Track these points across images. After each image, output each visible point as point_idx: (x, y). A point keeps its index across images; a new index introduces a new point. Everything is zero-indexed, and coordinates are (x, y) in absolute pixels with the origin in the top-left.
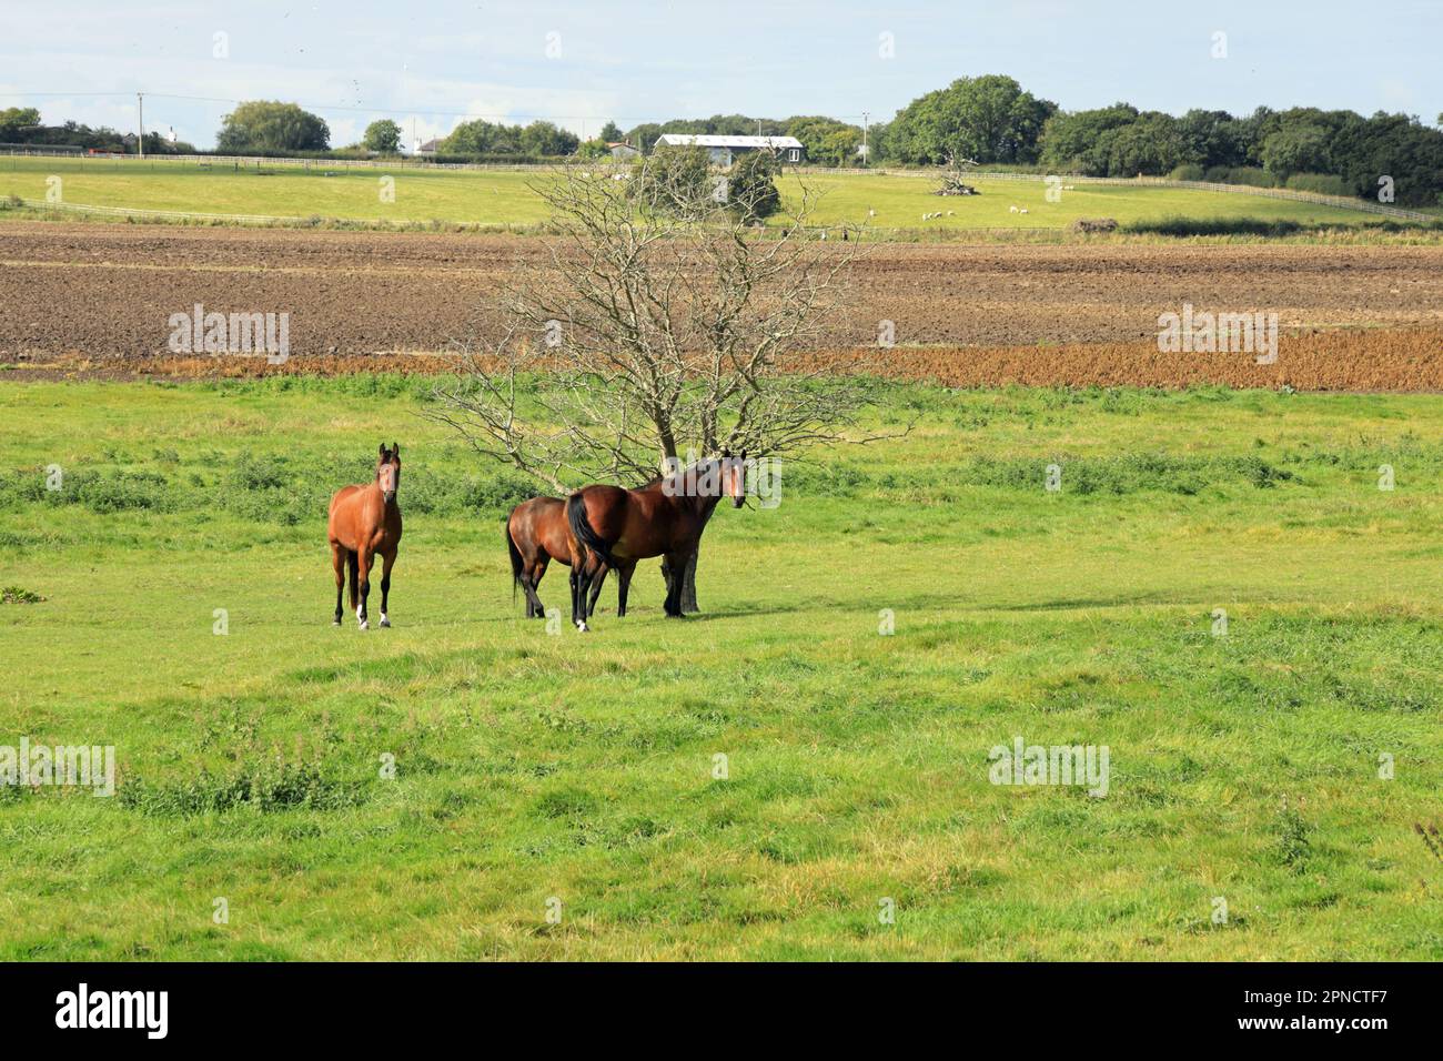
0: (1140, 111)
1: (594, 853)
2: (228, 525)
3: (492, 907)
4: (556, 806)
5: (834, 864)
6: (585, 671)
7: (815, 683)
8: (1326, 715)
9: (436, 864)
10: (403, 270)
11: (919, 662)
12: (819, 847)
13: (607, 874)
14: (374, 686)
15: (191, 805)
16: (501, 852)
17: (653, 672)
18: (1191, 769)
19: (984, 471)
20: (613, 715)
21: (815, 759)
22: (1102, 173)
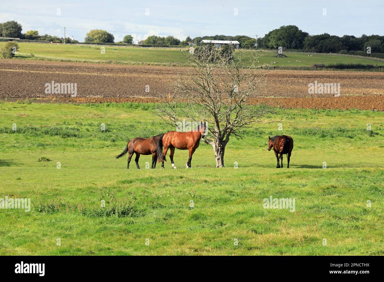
0: (331, 35)
1: (207, 230)
2: (97, 142)
3: (182, 243)
4: (196, 217)
5: (271, 235)
6: (198, 182)
7: (260, 186)
9: (166, 232)
10: (136, 75)
11: (286, 181)
12: (267, 230)
13: (211, 236)
14: (143, 185)
15: (100, 215)
16: (183, 229)
17: (216, 183)
18: (365, 212)
19: (296, 131)
20: (208, 194)
22: (320, 52)
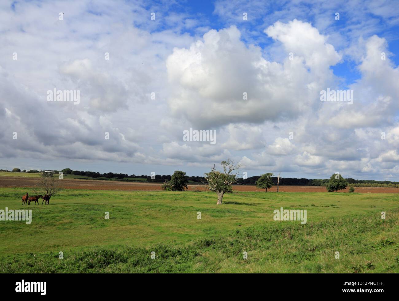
0: (78, 171)
1: (43, 221)
2: (14, 198)
3: (36, 225)
5: (61, 222)
6: (42, 208)
7: (59, 209)
8: (93, 211)
10: (26, 180)
11: (65, 207)
12: (60, 220)
13: (45, 222)
16: (37, 221)
17: (47, 208)
18: (85, 215)
19: (68, 195)
20: (44, 211)
21: (59, 214)
22: (75, 175)
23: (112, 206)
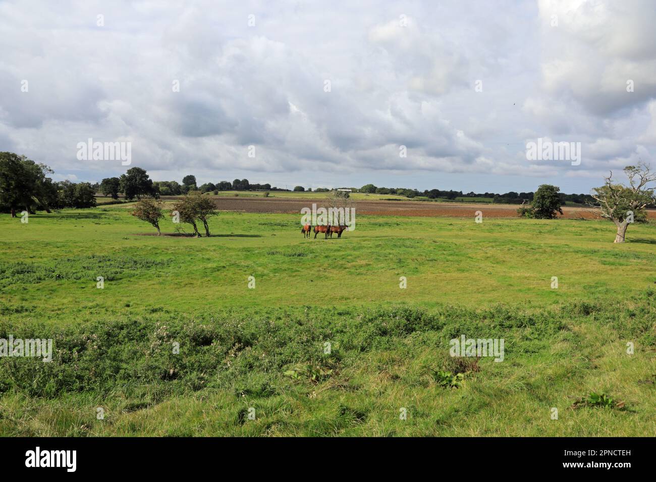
1: (330, 261)
2: (294, 228)
3: (319, 267)
4: (326, 257)
5: (354, 263)
7: (353, 245)
8: (403, 248)
9: (314, 262)
11: (363, 243)
12: (353, 261)
13: (331, 264)
14: (308, 245)
15: (290, 256)
16: (321, 261)
18: (390, 254)
19: (370, 224)
20: (332, 248)
21: (353, 252)
22: (381, 194)
23: (434, 241)
